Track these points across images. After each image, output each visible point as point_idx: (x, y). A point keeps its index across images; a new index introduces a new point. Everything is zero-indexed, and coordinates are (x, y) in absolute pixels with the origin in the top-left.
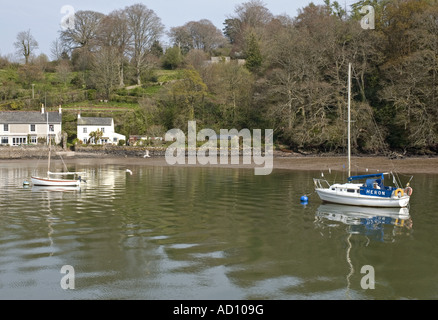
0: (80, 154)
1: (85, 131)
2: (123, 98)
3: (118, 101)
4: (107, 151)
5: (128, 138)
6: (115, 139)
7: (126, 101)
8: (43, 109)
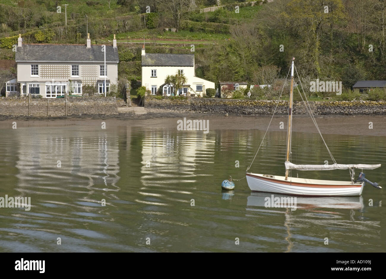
0: (153, 110)
1: (154, 74)
2: (199, 25)
3: (192, 30)
4: (193, 107)
5: (218, 86)
6: (199, 88)
7: (203, 30)
8: (89, 41)
